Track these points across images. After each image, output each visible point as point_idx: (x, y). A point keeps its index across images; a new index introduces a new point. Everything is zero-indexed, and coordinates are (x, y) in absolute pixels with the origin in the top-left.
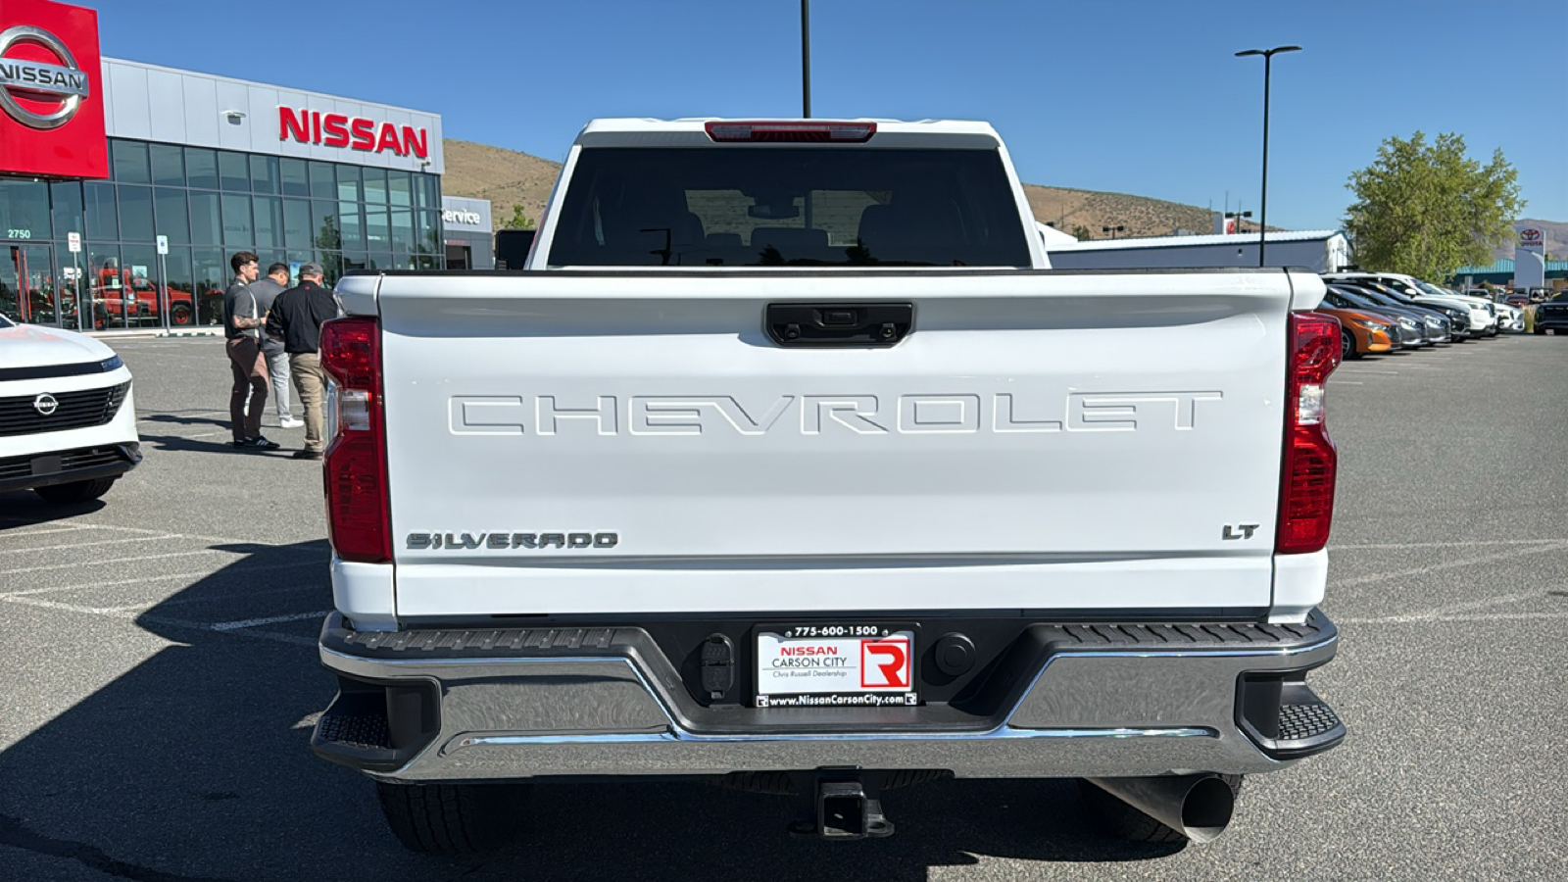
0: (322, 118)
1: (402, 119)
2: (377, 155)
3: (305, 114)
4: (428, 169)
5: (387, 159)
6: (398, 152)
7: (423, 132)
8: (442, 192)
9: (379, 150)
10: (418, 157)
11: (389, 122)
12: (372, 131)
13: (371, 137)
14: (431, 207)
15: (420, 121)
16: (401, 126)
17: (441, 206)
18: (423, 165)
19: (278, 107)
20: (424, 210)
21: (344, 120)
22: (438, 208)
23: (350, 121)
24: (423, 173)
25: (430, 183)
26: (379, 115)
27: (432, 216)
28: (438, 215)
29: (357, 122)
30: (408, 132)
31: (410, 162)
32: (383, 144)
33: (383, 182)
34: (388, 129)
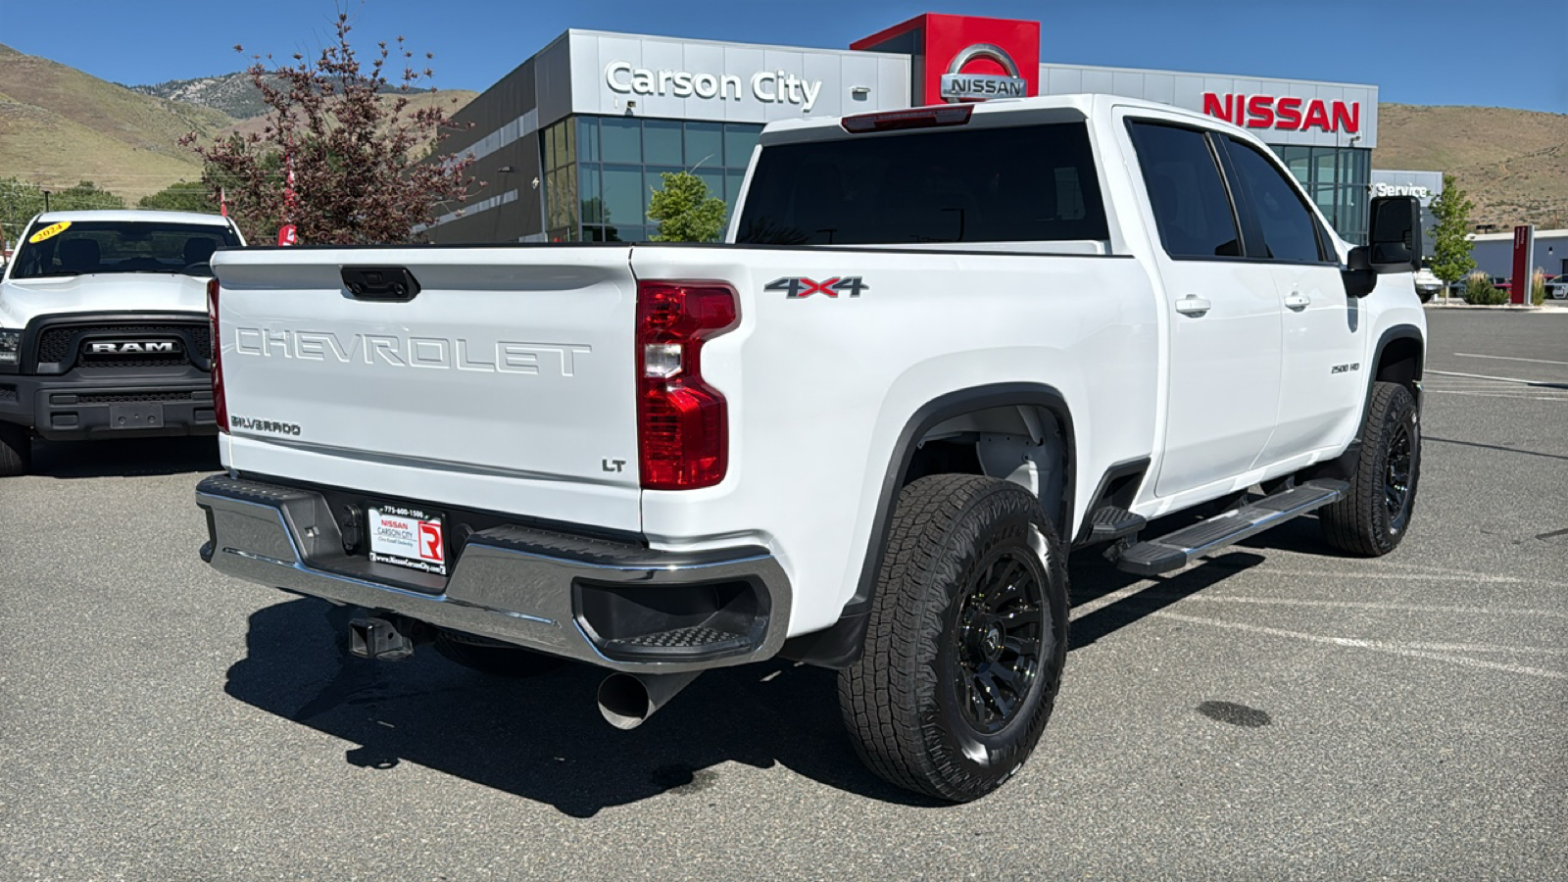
0: (1247, 101)
1: (1330, 94)
2: (1303, 133)
3: (1229, 98)
4: (1357, 144)
5: (1315, 137)
6: (1326, 129)
7: (1356, 106)
8: (1372, 166)
9: (1305, 128)
10: (1347, 132)
11: (1318, 99)
12: (1299, 109)
13: (1298, 116)
14: (1358, 184)
15: (1349, 94)
16: (1332, 102)
17: (1369, 182)
18: (1352, 140)
19: (1203, 93)
20: (1350, 186)
21: (1270, 100)
22: (1365, 184)
23: (1276, 102)
24: (1352, 148)
25: (1359, 158)
26: (1306, 92)
27: (1358, 193)
28: (1365, 191)
29: (1283, 102)
30: (1339, 108)
31: (1343, 138)
32: (1310, 121)
33: (1306, 161)
34: (1317, 105)
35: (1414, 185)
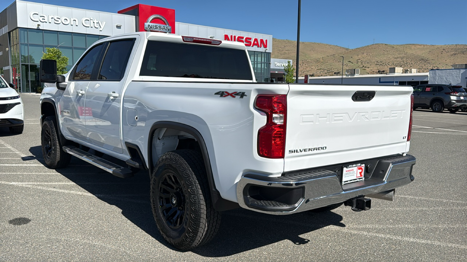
0: (237, 37)
1: (260, 37)
2: (252, 47)
3: (231, 36)
4: (267, 51)
5: (255, 48)
6: (258, 47)
7: (266, 41)
8: (271, 57)
9: (253, 46)
10: (264, 48)
11: (256, 38)
12: (251, 41)
13: (251, 42)
14: (268, 62)
15: (268, 38)
16: (260, 39)
17: (270, 62)
18: (265, 50)
19: (224, 34)
20: (265, 63)
21: (243, 38)
22: (269, 62)
23: (245, 38)
24: (265, 52)
25: (268, 55)
26: (253, 36)
27: (267, 65)
28: (269, 64)
29: (246, 38)
30: (262, 41)
31: (262, 49)
32: (254, 44)
33: (253, 55)
34: (256, 40)
35: (285, 63)
